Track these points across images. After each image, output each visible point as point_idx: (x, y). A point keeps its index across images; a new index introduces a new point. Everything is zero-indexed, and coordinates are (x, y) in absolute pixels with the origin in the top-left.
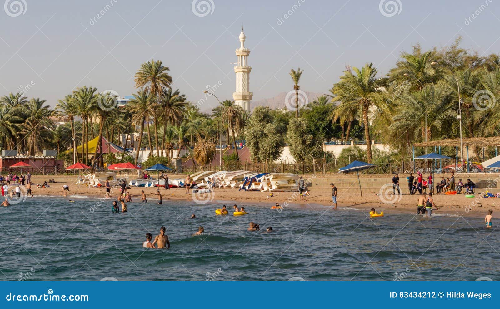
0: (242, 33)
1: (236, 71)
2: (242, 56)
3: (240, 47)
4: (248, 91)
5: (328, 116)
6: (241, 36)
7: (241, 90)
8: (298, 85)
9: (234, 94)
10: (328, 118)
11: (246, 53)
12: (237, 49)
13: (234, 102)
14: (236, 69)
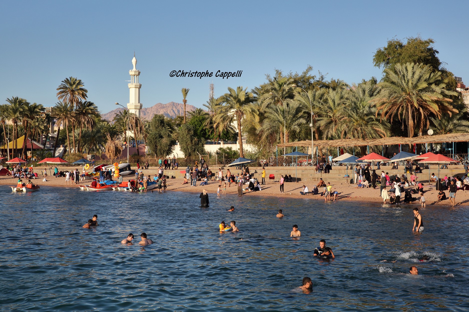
0: (134, 58)
1: (129, 87)
2: (134, 75)
3: (132, 69)
4: (139, 102)
5: (204, 123)
6: (134, 60)
7: (134, 102)
8: (186, 99)
9: (128, 104)
10: (204, 124)
11: (137, 73)
12: (130, 70)
13: (128, 111)
14: (130, 85)
